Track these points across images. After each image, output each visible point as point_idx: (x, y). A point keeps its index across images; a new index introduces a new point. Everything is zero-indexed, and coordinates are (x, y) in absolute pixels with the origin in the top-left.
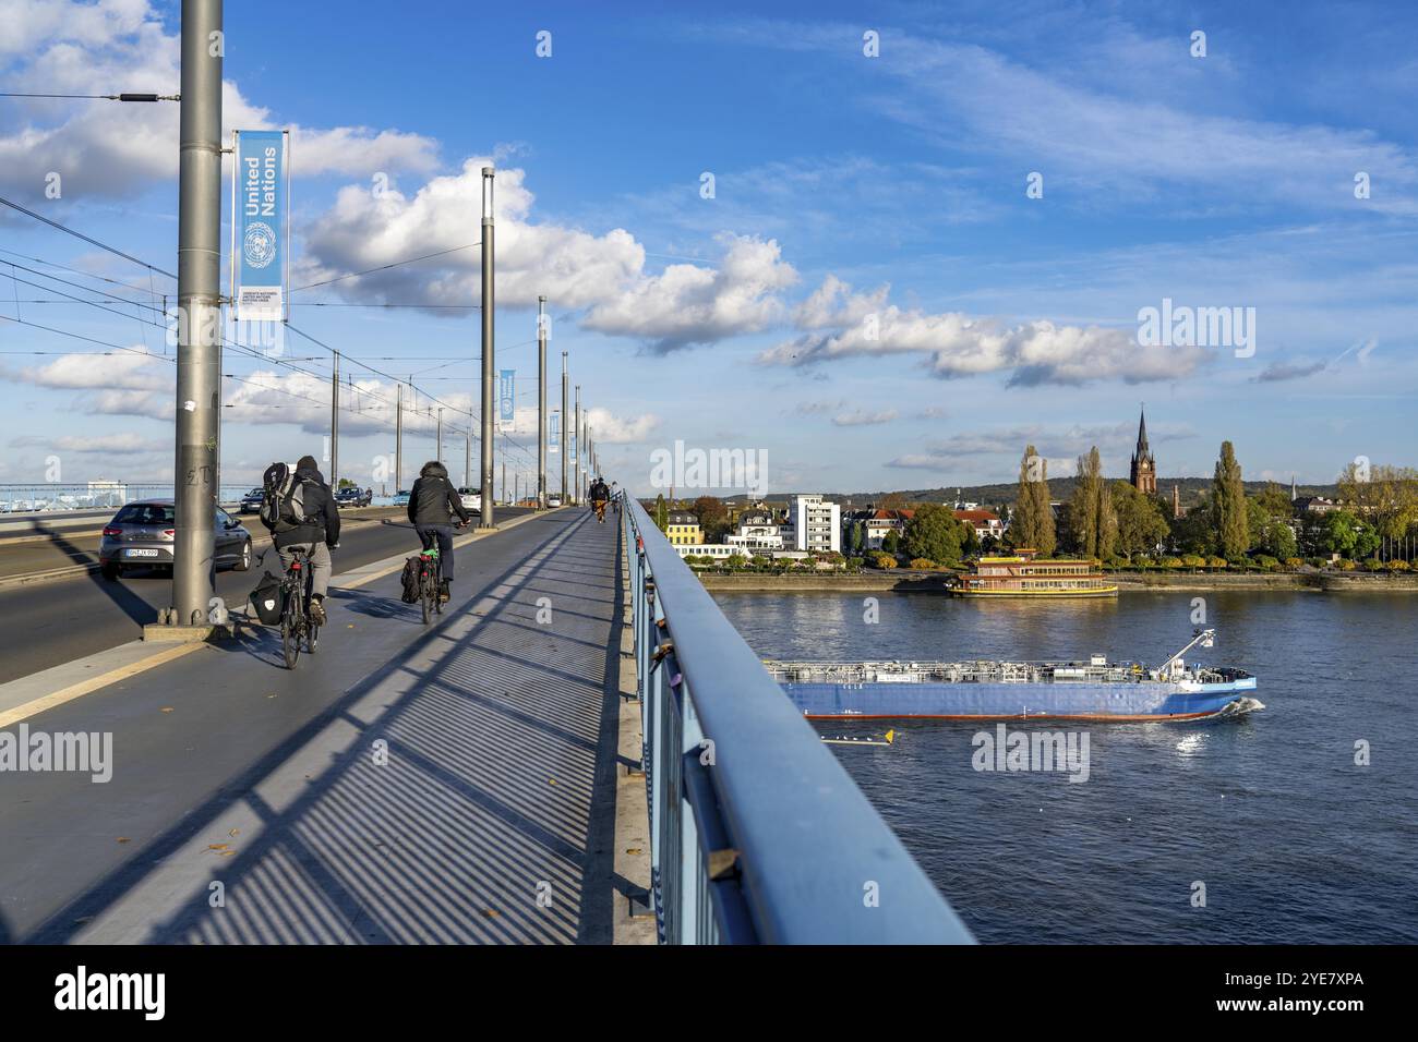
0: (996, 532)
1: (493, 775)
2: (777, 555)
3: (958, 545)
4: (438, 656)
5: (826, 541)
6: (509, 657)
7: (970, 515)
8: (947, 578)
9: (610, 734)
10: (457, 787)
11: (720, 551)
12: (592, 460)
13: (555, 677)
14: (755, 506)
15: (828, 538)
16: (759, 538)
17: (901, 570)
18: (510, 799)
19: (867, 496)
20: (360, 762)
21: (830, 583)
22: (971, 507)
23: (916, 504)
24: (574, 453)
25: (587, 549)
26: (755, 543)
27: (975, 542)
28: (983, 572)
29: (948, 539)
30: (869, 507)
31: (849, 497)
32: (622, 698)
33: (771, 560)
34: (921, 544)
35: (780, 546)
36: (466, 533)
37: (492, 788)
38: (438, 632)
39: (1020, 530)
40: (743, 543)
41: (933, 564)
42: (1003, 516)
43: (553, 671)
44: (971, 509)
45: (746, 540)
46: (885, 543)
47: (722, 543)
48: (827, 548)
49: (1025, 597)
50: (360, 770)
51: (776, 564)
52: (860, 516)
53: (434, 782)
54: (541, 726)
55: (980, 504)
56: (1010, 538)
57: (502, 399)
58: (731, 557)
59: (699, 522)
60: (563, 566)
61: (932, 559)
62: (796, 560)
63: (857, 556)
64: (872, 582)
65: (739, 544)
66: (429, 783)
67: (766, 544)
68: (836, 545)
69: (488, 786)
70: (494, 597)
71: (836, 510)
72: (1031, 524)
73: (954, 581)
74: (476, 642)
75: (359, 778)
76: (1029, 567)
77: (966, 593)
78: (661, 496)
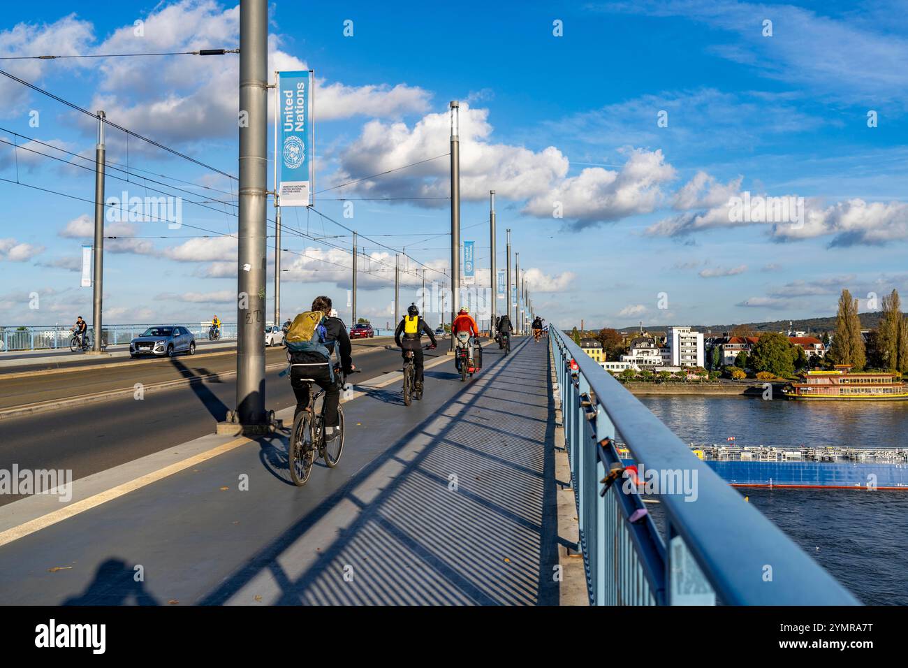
0: (820, 352)
1: (460, 552)
2: (658, 369)
3: (792, 362)
4: (420, 448)
5: (693, 359)
6: (471, 450)
7: (799, 340)
8: (783, 386)
9: (551, 518)
10: (431, 562)
11: (618, 367)
12: (528, 303)
13: (506, 467)
14: (642, 334)
15: (695, 357)
16: (645, 357)
17: (748, 380)
18: (474, 575)
19: (722, 327)
20: (358, 537)
21: (696, 389)
22: (800, 334)
23: (760, 333)
24: (515, 299)
25: (527, 367)
26: (642, 361)
27: (804, 360)
28: (811, 381)
29: (784, 358)
30: (725, 335)
31: (709, 328)
32: (559, 486)
33: (654, 372)
34: (764, 361)
35: (660, 363)
36: (442, 355)
37: (459, 565)
38: (420, 429)
39: (838, 351)
40: (634, 361)
41: (772, 375)
42: (825, 341)
43: (504, 462)
44: (800, 336)
45: (636, 359)
46: (737, 361)
47: (619, 361)
48: (695, 364)
49: (843, 400)
50: (358, 544)
51: (658, 376)
52: (718, 341)
53: (413, 557)
54: (497, 509)
55: (807, 332)
56: (831, 357)
57: (466, 262)
58: (625, 371)
59: (602, 346)
60: (510, 380)
61: (772, 372)
62: (672, 373)
63: (716, 370)
64: (728, 388)
65: (631, 361)
66: (410, 558)
67: (650, 362)
68: (701, 362)
69: (456, 562)
70: (460, 403)
71: (700, 337)
72: (847, 347)
73: (789, 388)
74: (448, 437)
75: (356, 552)
76: (846, 378)
77: (798, 397)
78: (575, 328)
